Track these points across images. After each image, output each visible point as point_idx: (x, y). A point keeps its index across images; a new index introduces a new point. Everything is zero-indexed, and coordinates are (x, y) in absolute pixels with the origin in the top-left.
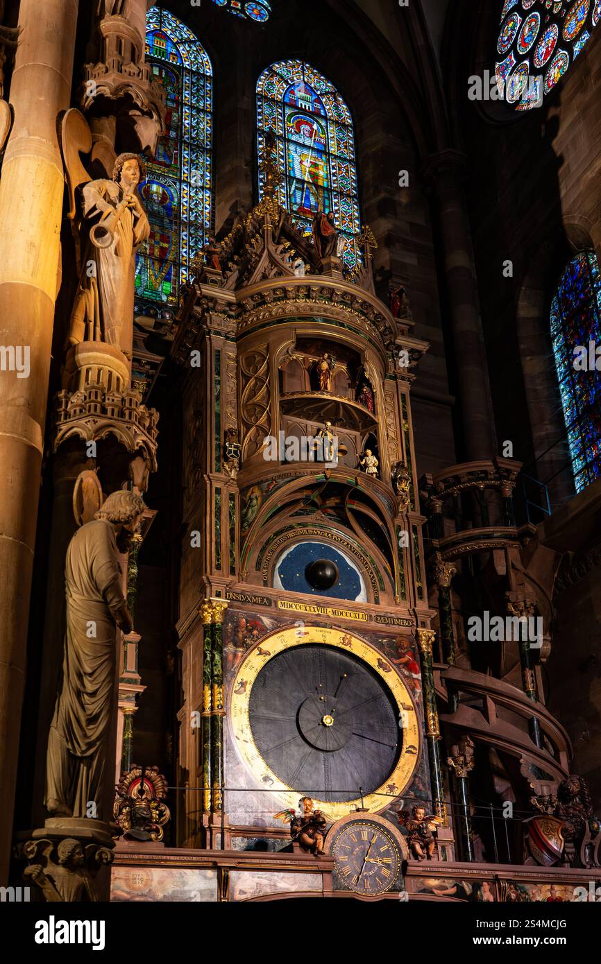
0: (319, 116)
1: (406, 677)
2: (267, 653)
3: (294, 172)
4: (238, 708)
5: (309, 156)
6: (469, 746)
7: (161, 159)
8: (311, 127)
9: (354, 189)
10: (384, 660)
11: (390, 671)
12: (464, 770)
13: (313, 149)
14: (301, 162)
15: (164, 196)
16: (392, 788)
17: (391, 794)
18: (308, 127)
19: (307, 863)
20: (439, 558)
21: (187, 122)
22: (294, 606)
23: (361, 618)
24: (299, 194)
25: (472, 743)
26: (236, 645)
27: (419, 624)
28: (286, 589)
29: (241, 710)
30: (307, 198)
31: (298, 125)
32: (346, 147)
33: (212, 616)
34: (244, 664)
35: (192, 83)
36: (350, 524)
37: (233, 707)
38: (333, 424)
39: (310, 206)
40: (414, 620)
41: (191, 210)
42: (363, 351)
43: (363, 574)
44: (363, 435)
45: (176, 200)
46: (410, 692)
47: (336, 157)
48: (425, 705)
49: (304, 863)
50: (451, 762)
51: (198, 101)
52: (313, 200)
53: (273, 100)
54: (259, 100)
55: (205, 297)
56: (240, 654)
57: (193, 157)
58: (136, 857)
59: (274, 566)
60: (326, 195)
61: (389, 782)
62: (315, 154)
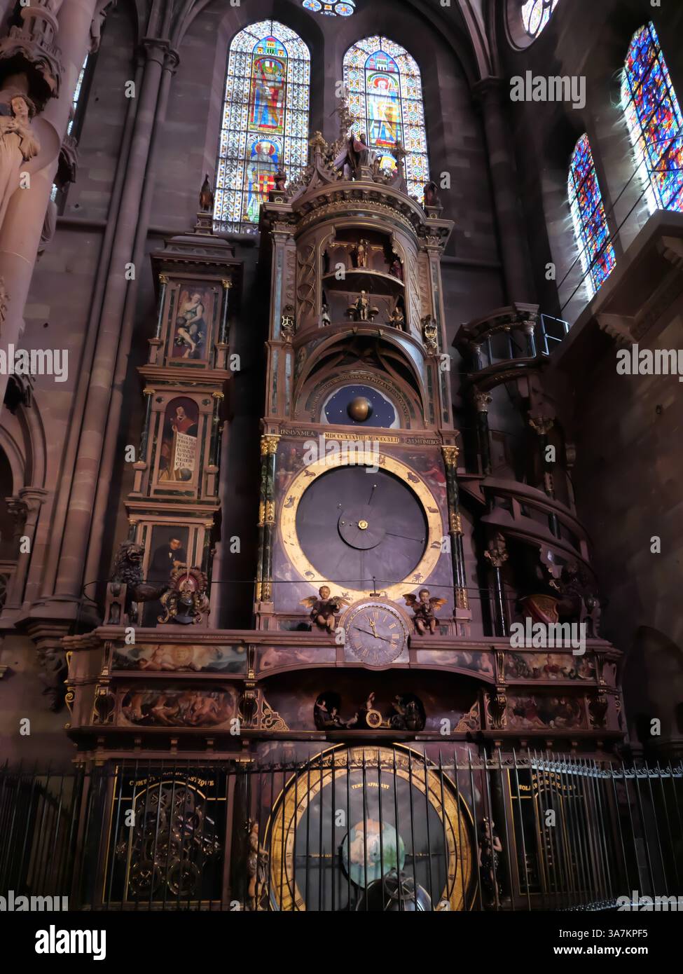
0: (393, 72)
1: (432, 485)
2: (313, 474)
3: (372, 114)
4: (287, 518)
5: (386, 102)
6: (501, 540)
7: (270, 124)
8: (387, 81)
9: (422, 120)
10: (413, 474)
11: (419, 481)
12: (499, 561)
13: (388, 97)
14: (378, 108)
15: (272, 149)
16: (418, 577)
17: (417, 582)
18: (384, 83)
19: (321, 639)
20: (476, 389)
21: (290, 94)
22: (336, 436)
23: (394, 441)
24: (376, 130)
25: (502, 538)
26: (287, 470)
27: (445, 442)
28: (330, 423)
29: (289, 519)
30: (383, 132)
31: (376, 83)
32: (415, 91)
33: (268, 449)
34: (294, 483)
35: (295, 67)
36: (384, 367)
37: (282, 518)
38: (366, 292)
39: (385, 138)
40: (441, 439)
41: (292, 155)
42: (391, 234)
43: (397, 407)
44: (395, 298)
45: (280, 150)
46: (436, 498)
47: (406, 99)
48: (449, 507)
49: (318, 639)
50: (487, 554)
51: (298, 79)
52: (388, 134)
53: (357, 68)
54: (346, 70)
55: (269, 211)
56: (290, 477)
57: (294, 118)
58: (179, 636)
59: (322, 406)
60: (399, 128)
61: (416, 572)
62: (390, 100)
